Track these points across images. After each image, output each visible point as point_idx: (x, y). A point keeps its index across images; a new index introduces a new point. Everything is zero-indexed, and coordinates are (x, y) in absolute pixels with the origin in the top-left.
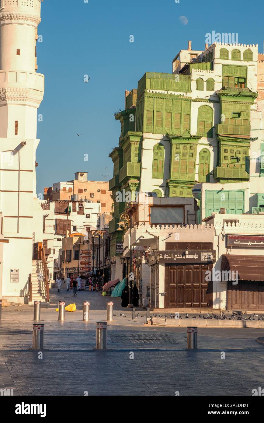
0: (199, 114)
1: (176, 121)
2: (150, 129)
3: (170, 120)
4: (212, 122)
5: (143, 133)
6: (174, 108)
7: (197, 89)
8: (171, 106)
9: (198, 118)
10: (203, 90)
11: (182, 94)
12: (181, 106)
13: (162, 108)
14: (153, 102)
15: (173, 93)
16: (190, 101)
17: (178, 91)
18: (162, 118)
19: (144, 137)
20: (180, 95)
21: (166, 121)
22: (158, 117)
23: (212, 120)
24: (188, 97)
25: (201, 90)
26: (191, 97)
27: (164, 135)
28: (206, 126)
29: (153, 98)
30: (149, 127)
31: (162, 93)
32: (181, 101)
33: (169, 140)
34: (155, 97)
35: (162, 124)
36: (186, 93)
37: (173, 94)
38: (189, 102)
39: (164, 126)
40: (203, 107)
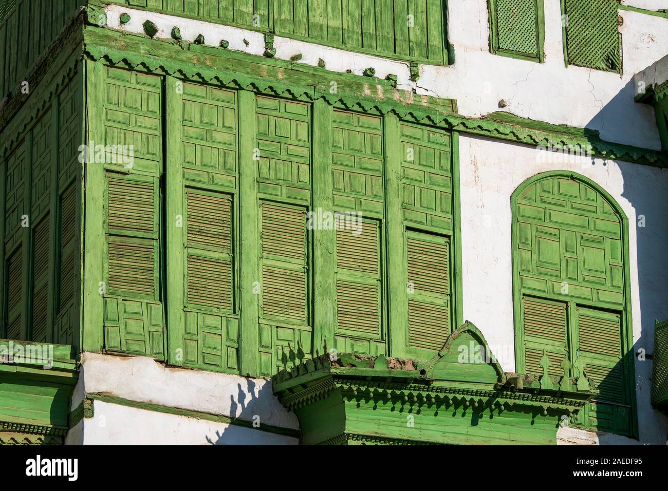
0: (519, 241)
1: (345, 275)
2: (134, 326)
3: (298, 265)
4: (621, 313)
5: (76, 354)
6: (323, 169)
7: (495, 48)
8: (306, 152)
9: (518, 271)
10: (539, 57)
11: (380, 74)
12: (378, 165)
13: (231, 160)
14: (156, 105)
15: (311, 54)
16: (450, 129)
17: (350, 43)
18: (234, 242)
19: (91, 384)
20: (369, 73)
21: (269, 273)
22: (200, 232)
23: (620, 298)
24: (432, 100)
25: (528, 56)
26: (453, 103)
27: (260, 384)
28: (582, 341)
29: (157, 81)
30: (132, 307)
31: (223, 44)
32: (376, 122)
33: (295, 426)
34: (172, 66)
35: (236, 289)
36: (413, 65)
37: (315, 63)
38: (442, 137)
39: (251, 311)
40: (548, 183)
